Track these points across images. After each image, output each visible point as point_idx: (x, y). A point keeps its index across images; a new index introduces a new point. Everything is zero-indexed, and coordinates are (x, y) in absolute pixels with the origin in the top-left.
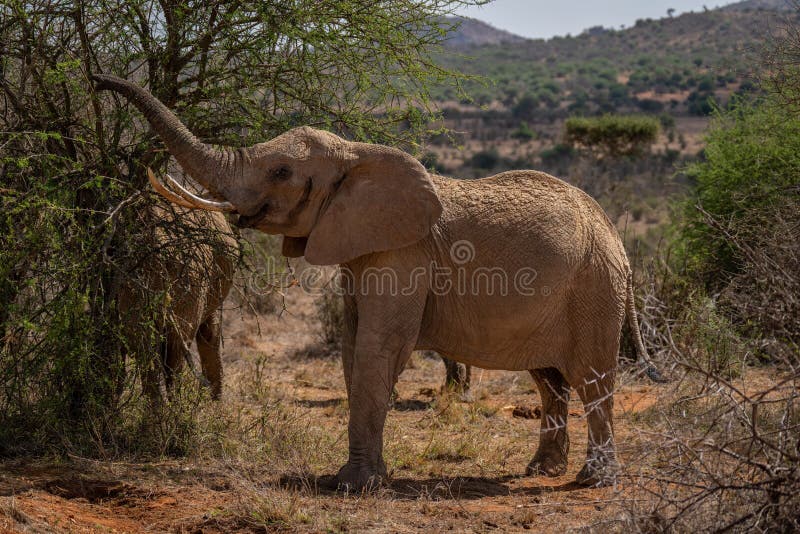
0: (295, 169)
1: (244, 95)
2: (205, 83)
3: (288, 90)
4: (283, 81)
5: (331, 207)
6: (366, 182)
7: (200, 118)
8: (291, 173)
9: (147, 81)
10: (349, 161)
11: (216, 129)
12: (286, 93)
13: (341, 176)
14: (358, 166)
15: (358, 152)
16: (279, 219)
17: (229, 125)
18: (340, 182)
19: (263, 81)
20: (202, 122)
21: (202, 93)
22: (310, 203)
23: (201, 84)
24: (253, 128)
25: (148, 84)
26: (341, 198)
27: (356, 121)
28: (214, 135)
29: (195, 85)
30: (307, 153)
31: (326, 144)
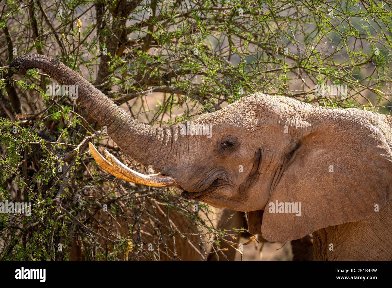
0: (243, 140)
1: (196, 40)
2: (155, 29)
3: (243, 34)
4: (238, 25)
5: (284, 178)
6: (321, 151)
7: (149, 65)
8: (239, 145)
9: (94, 27)
10: (301, 129)
11: (166, 77)
12: (241, 37)
13: (294, 146)
14: (311, 135)
15: (311, 118)
16: (228, 192)
17: (180, 73)
18: (292, 153)
19: (217, 25)
20: (152, 70)
21: (153, 39)
22: (261, 176)
23: (151, 29)
24: (206, 75)
25: (96, 29)
26: (294, 169)
27: (316, 68)
28: (166, 83)
29: (145, 29)
30: (256, 122)
31: (277, 111)
